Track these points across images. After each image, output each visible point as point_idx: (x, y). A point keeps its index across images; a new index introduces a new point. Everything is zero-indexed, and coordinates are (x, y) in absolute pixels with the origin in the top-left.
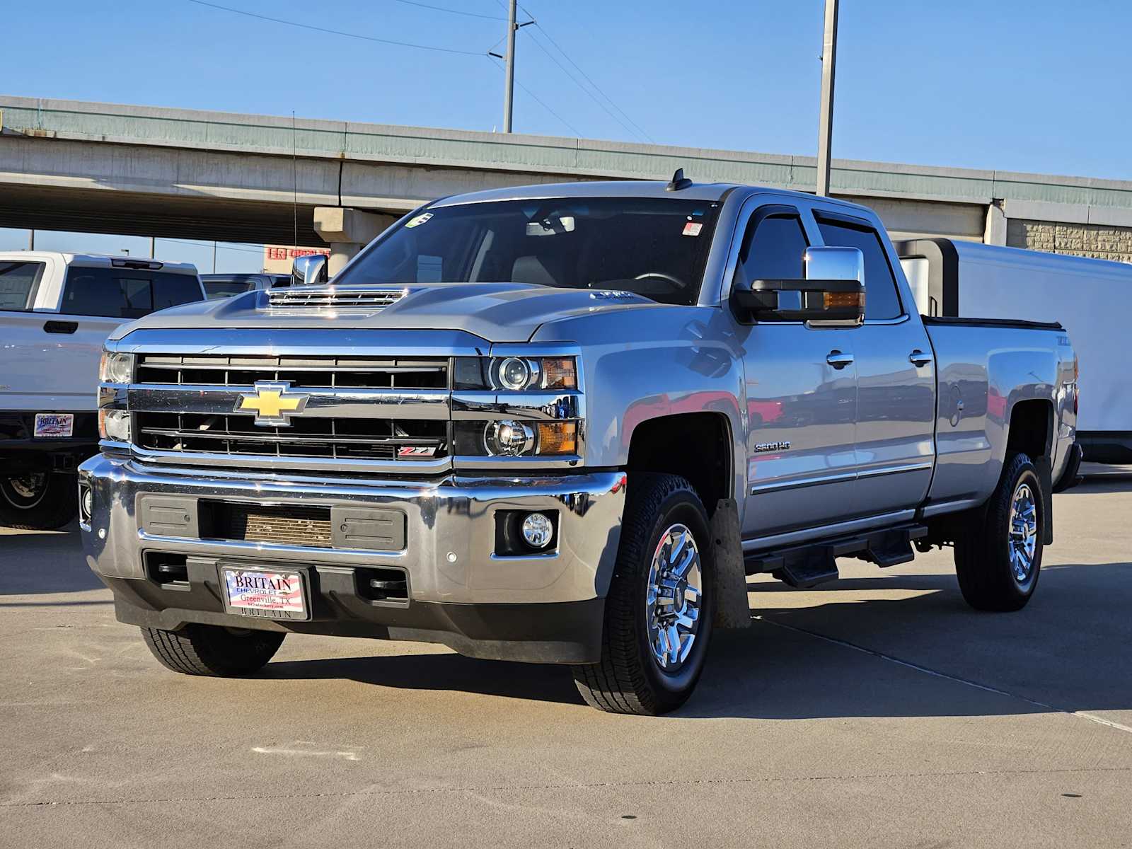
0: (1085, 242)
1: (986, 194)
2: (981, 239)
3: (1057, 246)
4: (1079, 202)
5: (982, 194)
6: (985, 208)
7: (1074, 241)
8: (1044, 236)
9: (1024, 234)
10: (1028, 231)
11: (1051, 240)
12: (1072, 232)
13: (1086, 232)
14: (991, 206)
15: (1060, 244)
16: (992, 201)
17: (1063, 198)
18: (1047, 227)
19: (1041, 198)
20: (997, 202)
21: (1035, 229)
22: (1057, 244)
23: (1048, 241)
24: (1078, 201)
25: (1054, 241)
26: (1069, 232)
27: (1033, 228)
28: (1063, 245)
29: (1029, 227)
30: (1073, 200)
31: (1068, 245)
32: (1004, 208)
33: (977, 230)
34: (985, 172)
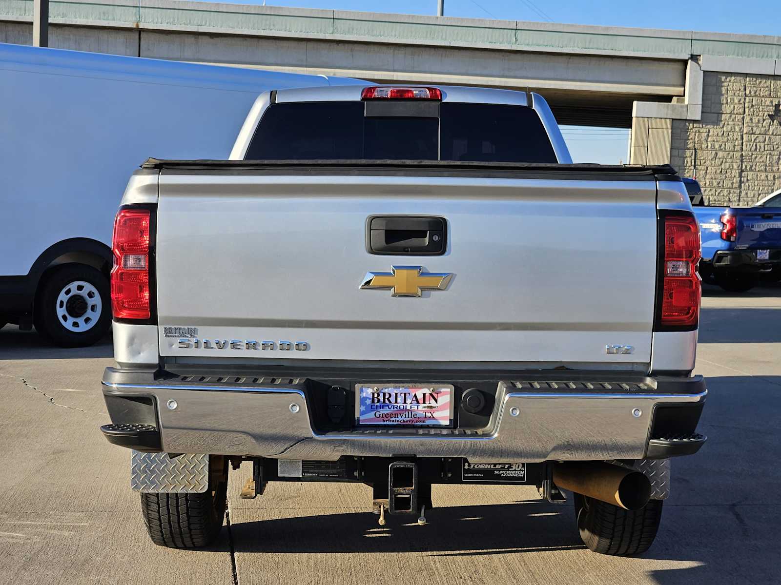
0: (772, 90)
1: (685, 51)
2: (683, 89)
3: (747, 94)
4: (767, 56)
5: (682, 51)
6: (685, 62)
7: (762, 89)
8: (737, 86)
9: (719, 85)
10: (723, 82)
11: (742, 89)
12: (761, 82)
13: (773, 82)
14: (690, 61)
15: (750, 92)
16: (690, 56)
17: (753, 53)
18: (738, 78)
19: (733, 54)
20: (694, 58)
21: (728, 80)
22: (748, 92)
23: (740, 90)
24: (766, 55)
25: (745, 89)
26: (758, 82)
27: (726, 79)
28: (752, 93)
29: (723, 78)
30: (761, 55)
31: (757, 93)
32: (700, 62)
33: (680, 82)
34: (684, 33)
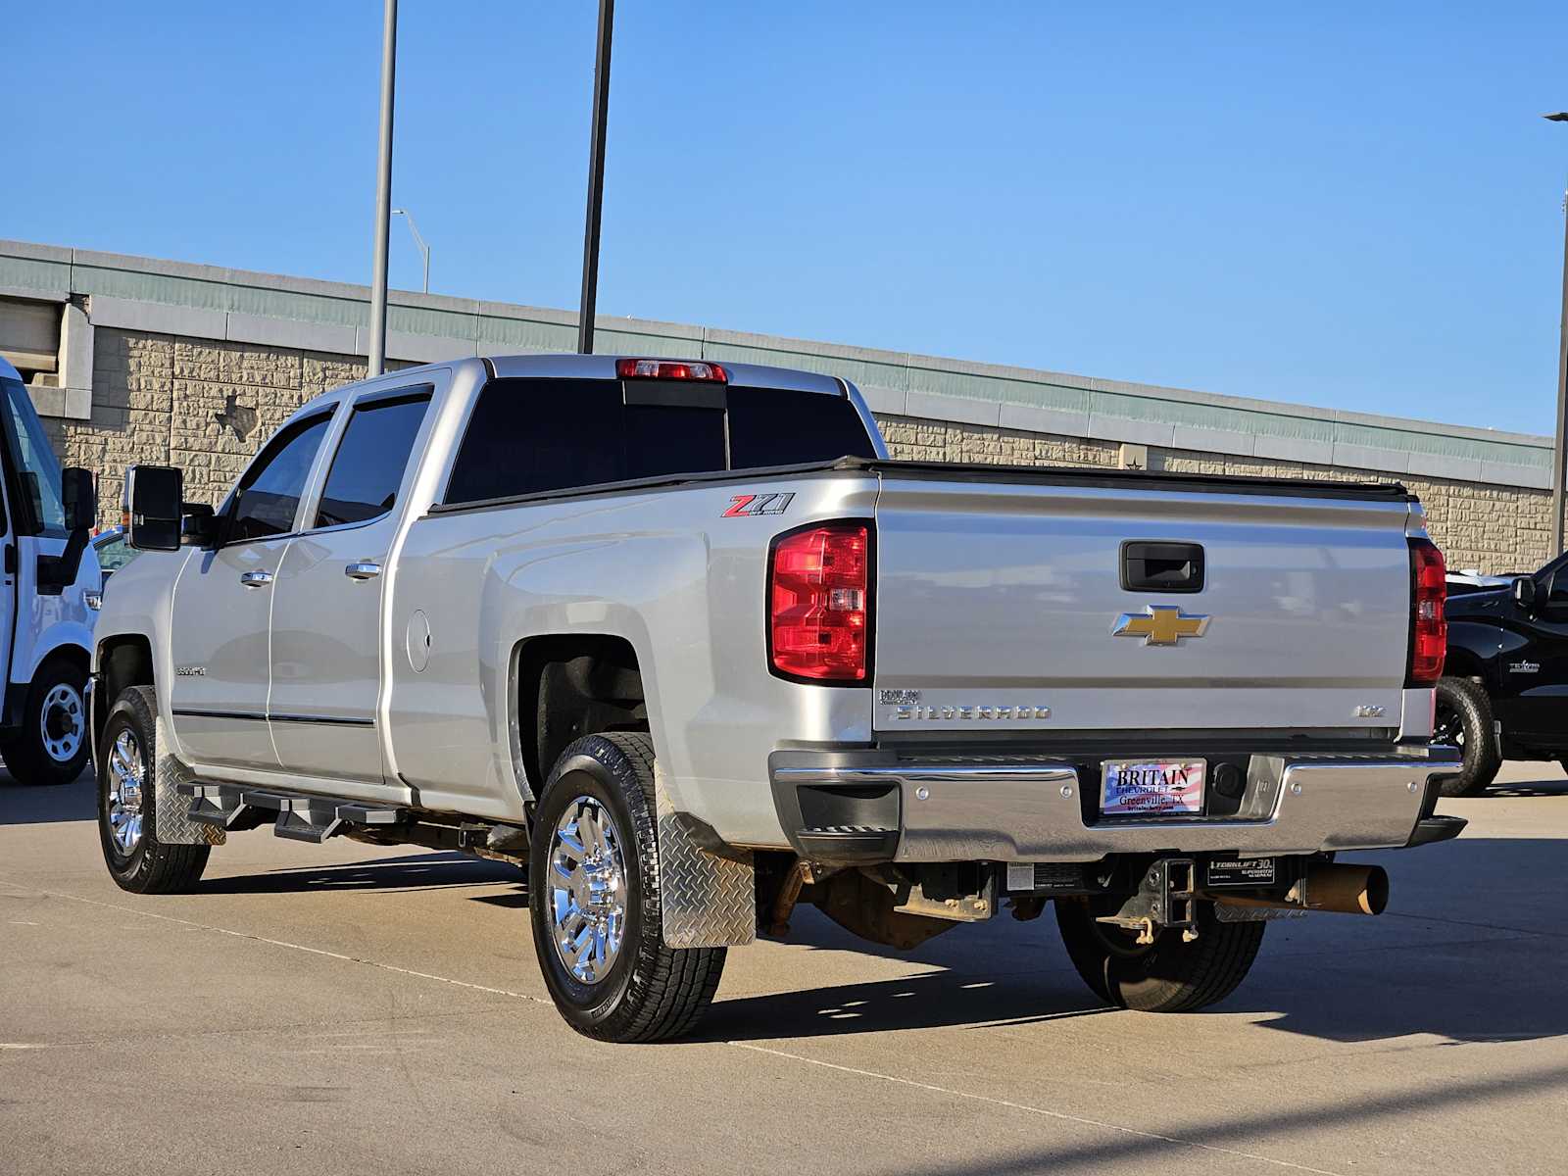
0: (222, 369)
1: (59, 286)
2: (53, 358)
3: (176, 373)
4: (212, 305)
5: (53, 285)
6: (58, 308)
7: (204, 366)
8: (156, 358)
9: (124, 354)
10: (131, 349)
11: (167, 364)
12: (201, 352)
13: (222, 353)
14: (68, 305)
15: (182, 371)
16: (68, 296)
17: (186, 297)
18: (160, 343)
19: (151, 297)
20: (77, 300)
21: (140, 345)
22: (177, 371)
23: (162, 365)
24: (209, 303)
25: (172, 365)
26: (195, 352)
27: (137, 343)
28: (186, 372)
29: (132, 342)
30: (202, 302)
31: (195, 374)
32: (89, 309)
33: (48, 344)
34: (59, 250)
